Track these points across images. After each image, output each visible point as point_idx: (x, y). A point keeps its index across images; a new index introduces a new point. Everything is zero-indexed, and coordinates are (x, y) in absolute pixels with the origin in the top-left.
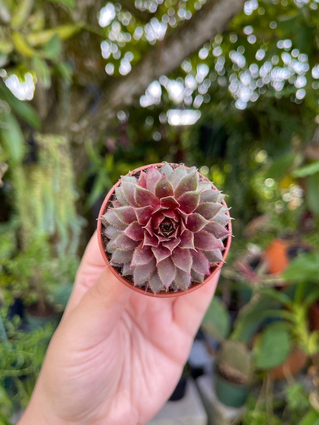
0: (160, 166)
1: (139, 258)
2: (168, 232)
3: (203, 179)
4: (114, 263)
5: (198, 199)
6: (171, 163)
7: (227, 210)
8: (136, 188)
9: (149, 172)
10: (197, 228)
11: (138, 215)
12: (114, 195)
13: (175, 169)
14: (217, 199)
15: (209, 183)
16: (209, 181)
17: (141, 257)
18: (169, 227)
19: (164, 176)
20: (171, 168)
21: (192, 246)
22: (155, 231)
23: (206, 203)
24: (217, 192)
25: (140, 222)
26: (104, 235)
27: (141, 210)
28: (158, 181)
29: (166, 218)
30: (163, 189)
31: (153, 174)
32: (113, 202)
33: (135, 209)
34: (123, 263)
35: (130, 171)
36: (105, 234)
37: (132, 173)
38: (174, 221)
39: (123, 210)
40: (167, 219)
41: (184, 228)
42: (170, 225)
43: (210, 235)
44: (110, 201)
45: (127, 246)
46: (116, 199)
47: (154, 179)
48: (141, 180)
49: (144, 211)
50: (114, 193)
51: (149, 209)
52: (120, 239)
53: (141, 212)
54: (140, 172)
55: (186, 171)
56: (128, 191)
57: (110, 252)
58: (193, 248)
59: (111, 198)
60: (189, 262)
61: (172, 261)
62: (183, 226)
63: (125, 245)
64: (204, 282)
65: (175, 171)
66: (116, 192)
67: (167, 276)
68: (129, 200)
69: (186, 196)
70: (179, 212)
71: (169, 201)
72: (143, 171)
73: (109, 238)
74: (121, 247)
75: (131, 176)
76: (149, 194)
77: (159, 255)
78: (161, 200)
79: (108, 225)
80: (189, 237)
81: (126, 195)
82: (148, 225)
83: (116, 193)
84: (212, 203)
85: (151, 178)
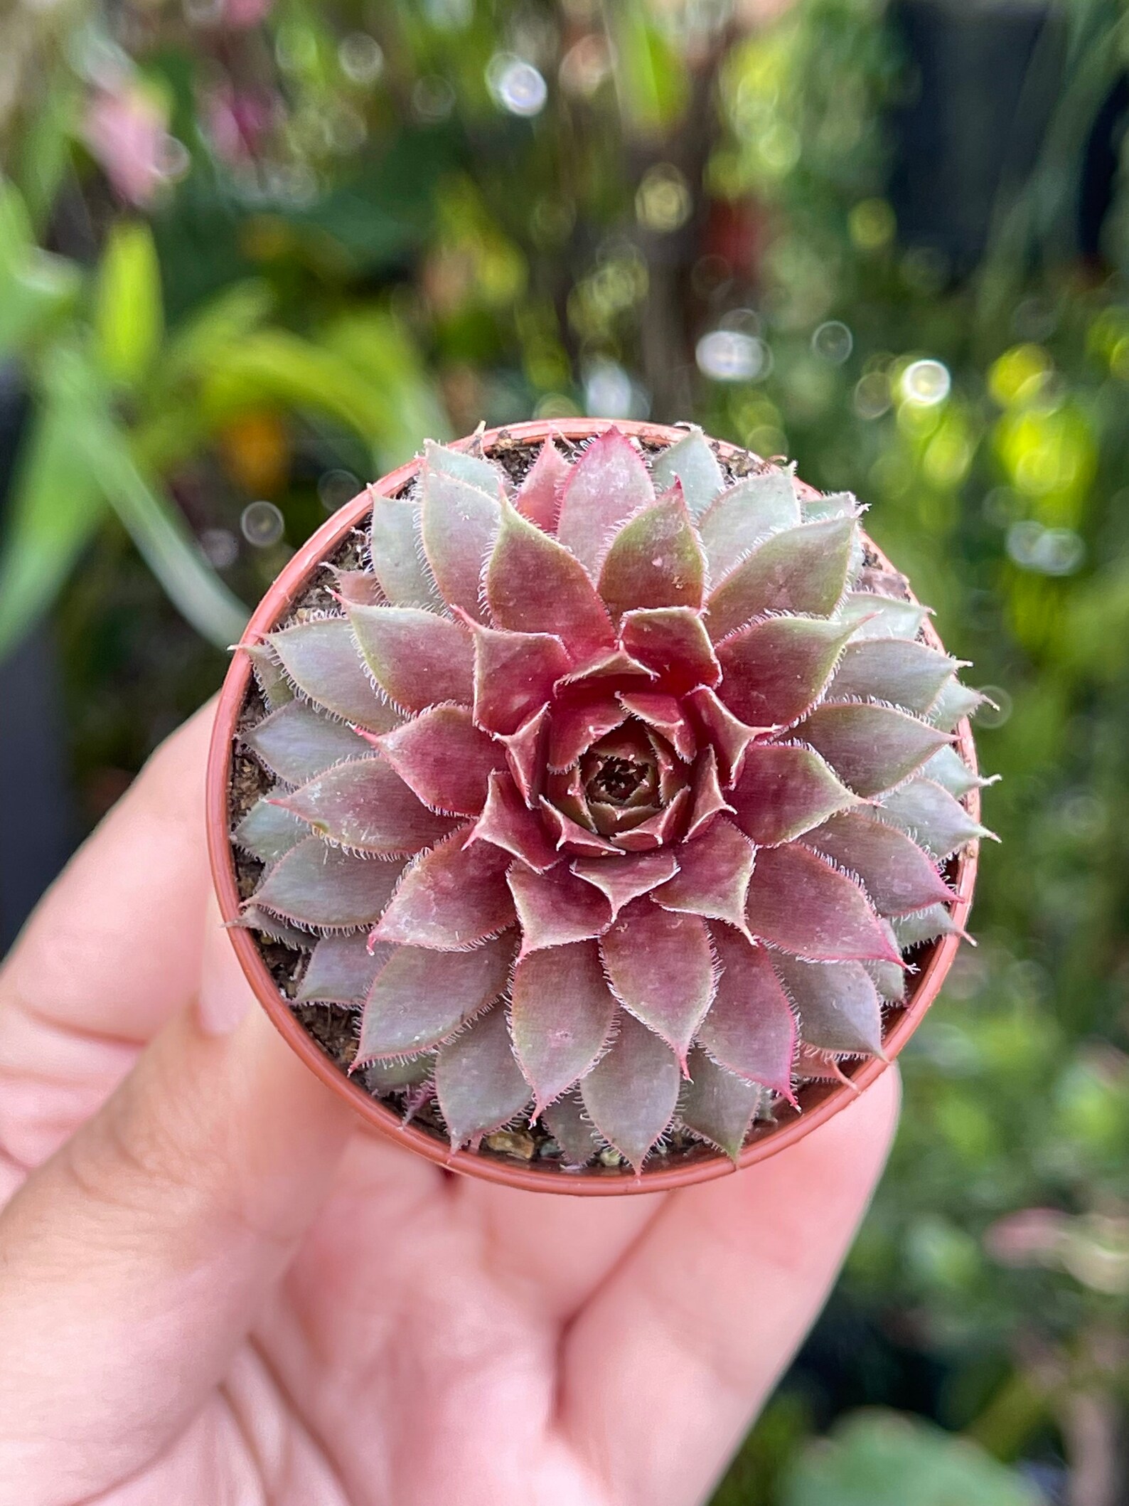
0: (658, 442)
1: (428, 910)
2: (621, 806)
3: (880, 575)
4: (266, 912)
5: (830, 664)
6: (721, 443)
7: (971, 787)
8: (509, 523)
9: (590, 457)
10: (781, 824)
11: (482, 668)
12: (363, 538)
13: (738, 481)
14: (930, 699)
15: (908, 609)
16: (912, 595)
17: (437, 905)
18: (632, 783)
19: (675, 498)
20: (718, 465)
21: (733, 908)
22: (551, 786)
23: (865, 701)
24: (941, 660)
25: (481, 716)
26: (244, 746)
27: (509, 645)
28: (634, 514)
29: (631, 720)
30: (649, 563)
31: (608, 473)
32: (345, 577)
33: (476, 630)
34: (316, 929)
35: (483, 424)
36: (254, 743)
37: (492, 441)
38: (668, 748)
39: (400, 627)
40: (633, 732)
41: (716, 802)
42: (642, 771)
43: (843, 883)
44: (326, 564)
45: (370, 834)
46: (366, 563)
47: (612, 507)
48: (533, 494)
49: (520, 654)
50: (364, 524)
51: (545, 659)
52: (339, 786)
53: (503, 654)
54: (538, 444)
55: (798, 503)
56: (448, 533)
57: (259, 853)
58: (737, 917)
59: (337, 554)
60: (690, 999)
61: (600, 969)
62: (710, 790)
63: (362, 825)
64: (742, 1153)
65: (737, 489)
66: (373, 521)
67: (553, 1045)
68: (445, 583)
69: (765, 638)
70: (704, 714)
71: (668, 632)
72: (559, 443)
73: (272, 768)
74: (339, 826)
75: (480, 457)
76: (568, 574)
77: (542, 916)
78: (631, 618)
79: (288, 691)
80: (730, 861)
81: (431, 551)
82: (526, 737)
83: (372, 527)
84: (899, 710)
85: (593, 491)
